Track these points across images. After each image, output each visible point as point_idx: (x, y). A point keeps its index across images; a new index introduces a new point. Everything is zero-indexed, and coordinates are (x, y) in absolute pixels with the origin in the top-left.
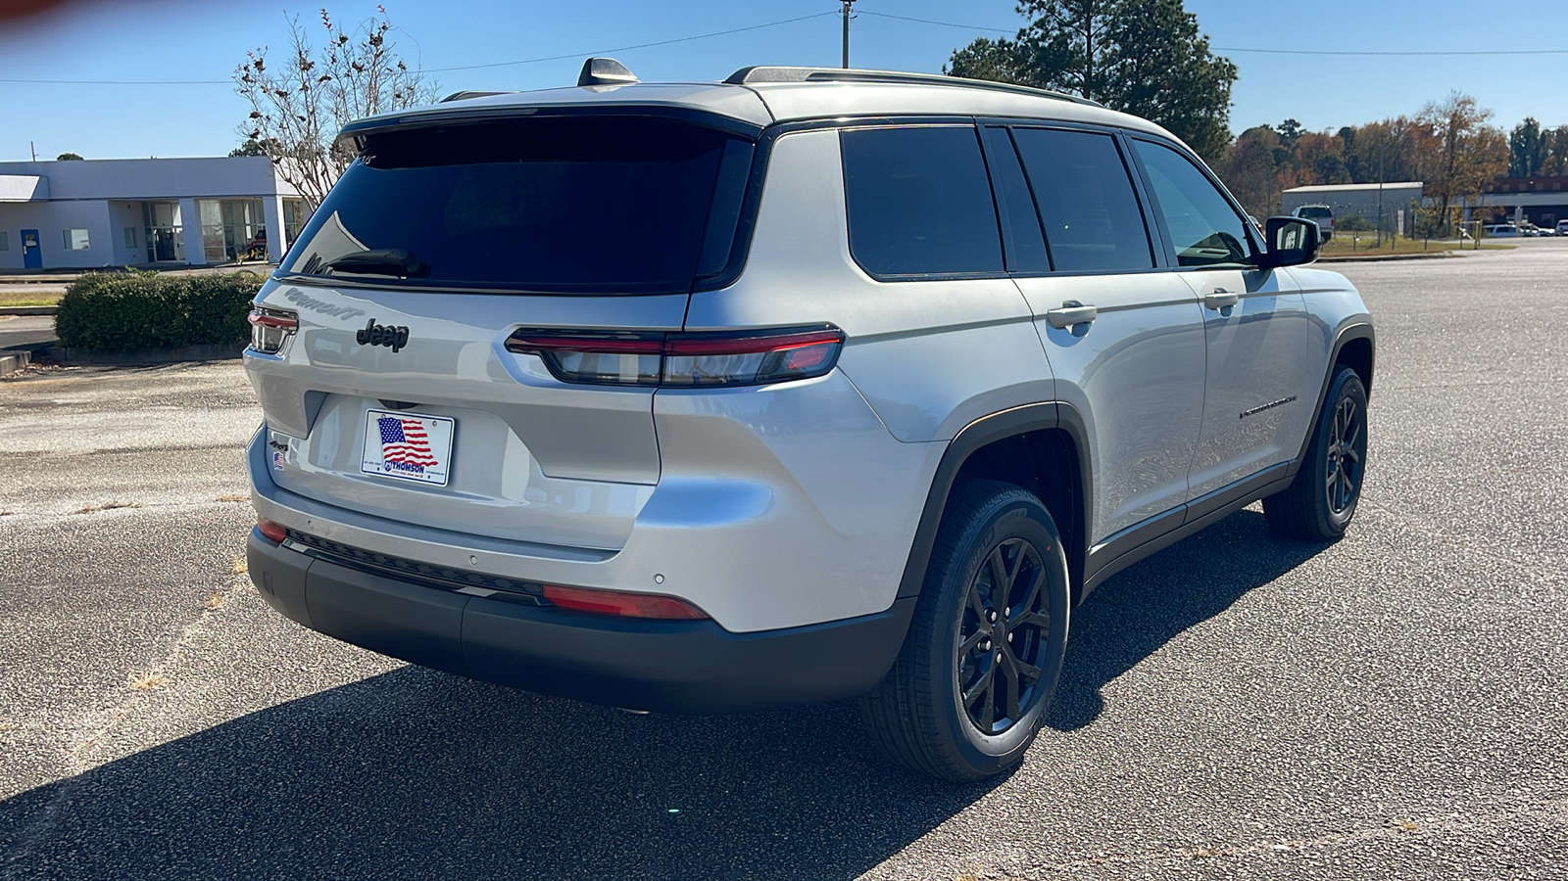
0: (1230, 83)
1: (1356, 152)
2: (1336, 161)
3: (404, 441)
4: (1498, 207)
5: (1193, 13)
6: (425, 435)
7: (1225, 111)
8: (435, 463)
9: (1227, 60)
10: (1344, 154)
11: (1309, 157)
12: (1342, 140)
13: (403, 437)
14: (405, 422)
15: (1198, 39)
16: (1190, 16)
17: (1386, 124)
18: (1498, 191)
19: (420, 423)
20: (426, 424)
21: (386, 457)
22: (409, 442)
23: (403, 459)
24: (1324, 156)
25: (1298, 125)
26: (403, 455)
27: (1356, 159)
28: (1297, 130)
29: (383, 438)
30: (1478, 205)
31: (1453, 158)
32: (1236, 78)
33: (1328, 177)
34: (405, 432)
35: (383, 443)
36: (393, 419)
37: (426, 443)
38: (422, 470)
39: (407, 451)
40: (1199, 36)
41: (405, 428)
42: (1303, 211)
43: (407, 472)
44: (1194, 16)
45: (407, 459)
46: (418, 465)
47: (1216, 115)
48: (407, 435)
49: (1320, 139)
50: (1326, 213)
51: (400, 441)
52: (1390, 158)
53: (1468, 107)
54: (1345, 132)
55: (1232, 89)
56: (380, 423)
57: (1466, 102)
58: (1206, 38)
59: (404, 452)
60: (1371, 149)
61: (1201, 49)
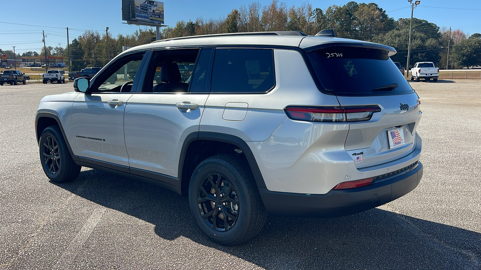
6: (399, 134)
19: (398, 131)
46: (399, 142)
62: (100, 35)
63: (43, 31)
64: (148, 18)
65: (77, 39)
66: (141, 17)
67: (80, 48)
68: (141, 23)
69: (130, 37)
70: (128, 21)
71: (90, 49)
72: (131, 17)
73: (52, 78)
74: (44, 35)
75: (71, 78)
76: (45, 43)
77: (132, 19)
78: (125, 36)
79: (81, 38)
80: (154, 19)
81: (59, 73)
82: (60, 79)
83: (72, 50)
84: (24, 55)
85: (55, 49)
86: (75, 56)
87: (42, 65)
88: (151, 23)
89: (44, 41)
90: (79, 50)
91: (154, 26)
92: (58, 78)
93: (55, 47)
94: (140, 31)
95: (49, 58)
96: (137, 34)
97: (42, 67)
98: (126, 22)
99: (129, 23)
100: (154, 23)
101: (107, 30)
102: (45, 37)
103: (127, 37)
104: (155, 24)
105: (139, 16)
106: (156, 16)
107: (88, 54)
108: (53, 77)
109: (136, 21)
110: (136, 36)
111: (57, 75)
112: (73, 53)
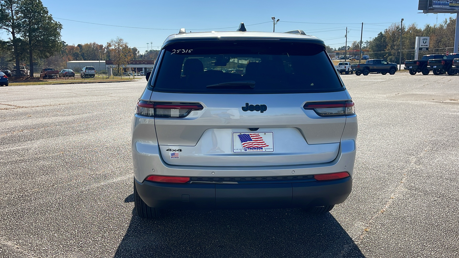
0: (60, 29)
1: (83, 51)
2: (78, 54)
3: (252, 140)
4: (132, 68)
5: (46, 7)
6: (262, 138)
7: (59, 38)
8: (268, 146)
9: (59, 23)
10: (80, 52)
11: (70, 52)
12: (79, 48)
13: (251, 139)
14: (251, 135)
15: (49, 15)
16: (45, 8)
17: (90, 44)
18: (132, 64)
19: (258, 134)
20: (261, 135)
21: (244, 147)
22: (254, 141)
23: (253, 146)
24: (75, 52)
25: (65, 43)
26: (253, 145)
27: (83, 53)
28: (65, 44)
29: (241, 141)
30: (127, 67)
31: (119, 54)
32: (62, 28)
33: (77, 58)
34: (251, 138)
35: (242, 142)
36: (245, 134)
37: (263, 140)
38: (262, 149)
39: (254, 144)
40: (49, 14)
41: (251, 137)
42: (86, 68)
43: (255, 150)
44: (47, 8)
45: (254, 146)
46: (259, 147)
47: (57, 39)
48: (252, 139)
49: (72, 48)
50: (93, 69)
51: (250, 141)
52: (93, 53)
53: (122, 41)
54: (79, 45)
55: (61, 31)
56: (239, 136)
57: (121, 40)
58: (51, 15)
59: (252, 144)
60: (87, 51)
61: (50, 18)
62: (405, 27)
63: (347, 28)
64: (447, 5)
65: (383, 33)
66: (440, 4)
67: (384, 41)
68: (438, 11)
69: (438, 26)
70: (424, 10)
71: (393, 41)
72: (428, 6)
73: (341, 70)
74: (347, 31)
75: (353, 70)
76: (346, 38)
77: (430, 8)
78: (432, 25)
79: (386, 31)
80: (454, 5)
81: (348, 65)
82: (347, 70)
83: (377, 43)
84: (339, 49)
85: (365, 43)
86: (379, 49)
87: (350, 58)
88: (450, 10)
89: (346, 36)
90: (383, 43)
91: (455, 12)
92: (346, 70)
93: (366, 41)
94: (450, 19)
95: (356, 51)
96: (446, 22)
97: (350, 59)
98: (422, 11)
99: (424, 12)
100: (454, 9)
101: (402, 22)
102: (347, 32)
103: (435, 26)
104: (455, 11)
105: (436, 4)
106: (457, 2)
107: (391, 46)
108: (342, 68)
109: (433, 9)
110: (445, 25)
111: (345, 67)
112: (377, 46)
